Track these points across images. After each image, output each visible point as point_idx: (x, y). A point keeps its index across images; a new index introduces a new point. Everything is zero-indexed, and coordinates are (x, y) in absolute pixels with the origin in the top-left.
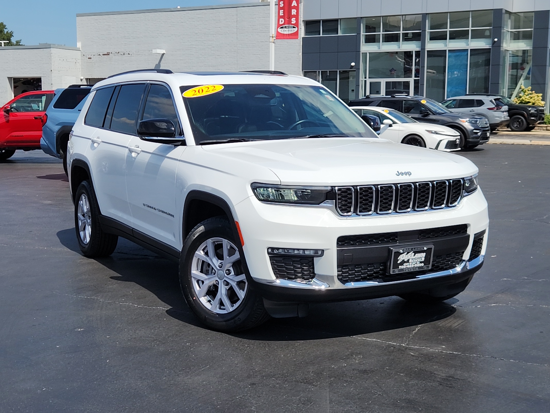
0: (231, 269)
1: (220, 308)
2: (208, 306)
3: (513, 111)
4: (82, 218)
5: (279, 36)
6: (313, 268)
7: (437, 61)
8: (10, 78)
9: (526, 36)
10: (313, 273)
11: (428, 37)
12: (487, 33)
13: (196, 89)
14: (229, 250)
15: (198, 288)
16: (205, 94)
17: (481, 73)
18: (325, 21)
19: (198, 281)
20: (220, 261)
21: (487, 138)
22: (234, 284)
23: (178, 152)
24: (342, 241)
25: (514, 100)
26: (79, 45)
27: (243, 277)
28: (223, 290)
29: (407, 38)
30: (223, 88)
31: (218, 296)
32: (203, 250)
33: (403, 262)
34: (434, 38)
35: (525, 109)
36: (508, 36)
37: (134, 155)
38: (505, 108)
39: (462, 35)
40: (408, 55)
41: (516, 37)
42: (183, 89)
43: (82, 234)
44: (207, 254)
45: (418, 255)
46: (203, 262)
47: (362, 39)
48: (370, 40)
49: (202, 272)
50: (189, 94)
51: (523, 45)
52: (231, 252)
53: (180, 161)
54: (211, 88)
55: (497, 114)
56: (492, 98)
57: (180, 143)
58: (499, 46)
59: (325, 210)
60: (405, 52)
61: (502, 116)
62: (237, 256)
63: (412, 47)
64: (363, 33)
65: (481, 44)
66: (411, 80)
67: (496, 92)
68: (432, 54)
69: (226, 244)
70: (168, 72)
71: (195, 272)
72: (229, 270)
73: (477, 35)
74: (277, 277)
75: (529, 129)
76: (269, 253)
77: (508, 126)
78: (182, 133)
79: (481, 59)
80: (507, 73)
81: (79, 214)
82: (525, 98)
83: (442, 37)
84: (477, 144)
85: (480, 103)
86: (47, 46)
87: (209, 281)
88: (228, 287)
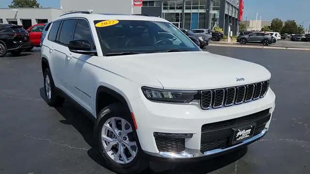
0: (127, 137)
1: (120, 160)
2: (112, 157)
3: (213, 34)
4: (47, 86)
5: (135, 5)
6: (184, 144)
7: (188, 17)
8: (36, 19)
9: (217, 9)
10: (184, 147)
11: (185, 8)
12: (204, 7)
13: (103, 22)
14: (125, 126)
15: (106, 146)
16: (108, 25)
17: (202, 21)
18: (149, 1)
19: (106, 142)
20: (119, 131)
21: (208, 44)
22: (129, 147)
23: (92, 59)
24: (205, 127)
25: (213, 30)
26: (61, 8)
27: (134, 143)
28: (121, 149)
29: (178, 8)
30: (118, 22)
31: (119, 152)
32: (109, 123)
33: (239, 136)
34: (187, 8)
35: (217, 34)
36: (212, 9)
37: (69, 58)
38: (211, 33)
39: (197, 8)
40: (177, 14)
41: (214, 9)
42: (96, 22)
43: (48, 93)
44: (111, 125)
45: (247, 131)
46: (108, 131)
47: (162, 8)
48: (165, 8)
49: (108, 136)
50: (99, 25)
51: (216, 12)
52: (127, 127)
53: (93, 65)
54: (112, 22)
55: (209, 35)
56: (207, 30)
57: (93, 54)
58: (209, 12)
59: (193, 106)
60: (176, 13)
61: (210, 36)
62: (131, 130)
63: (179, 11)
64: (162, 6)
65: (203, 11)
66: (179, 23)
67: (207, 28)
68: (186, 14)
69: (124, 122)
70: (88, 13)
71: (104, 136)
72: (125, 137)
73: (201, 8)
74: (160, 151)
75: (218, 41)
76: (154, 136)
77: (212, 39)
78: (95, 48)
79: (203, 16)
80: (211, 21)
81: (46, 84)
82: (217, 30)
83: (189, 8)
84: (204, 46)
85: (203, 31)
86: (50, 8)
87: (113, 142)
88: (124, 147)
